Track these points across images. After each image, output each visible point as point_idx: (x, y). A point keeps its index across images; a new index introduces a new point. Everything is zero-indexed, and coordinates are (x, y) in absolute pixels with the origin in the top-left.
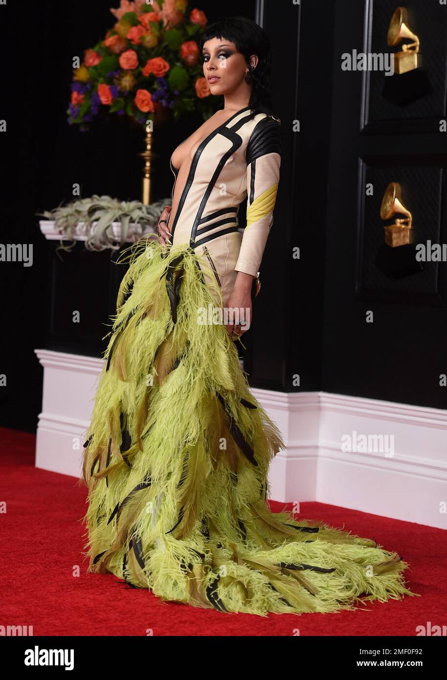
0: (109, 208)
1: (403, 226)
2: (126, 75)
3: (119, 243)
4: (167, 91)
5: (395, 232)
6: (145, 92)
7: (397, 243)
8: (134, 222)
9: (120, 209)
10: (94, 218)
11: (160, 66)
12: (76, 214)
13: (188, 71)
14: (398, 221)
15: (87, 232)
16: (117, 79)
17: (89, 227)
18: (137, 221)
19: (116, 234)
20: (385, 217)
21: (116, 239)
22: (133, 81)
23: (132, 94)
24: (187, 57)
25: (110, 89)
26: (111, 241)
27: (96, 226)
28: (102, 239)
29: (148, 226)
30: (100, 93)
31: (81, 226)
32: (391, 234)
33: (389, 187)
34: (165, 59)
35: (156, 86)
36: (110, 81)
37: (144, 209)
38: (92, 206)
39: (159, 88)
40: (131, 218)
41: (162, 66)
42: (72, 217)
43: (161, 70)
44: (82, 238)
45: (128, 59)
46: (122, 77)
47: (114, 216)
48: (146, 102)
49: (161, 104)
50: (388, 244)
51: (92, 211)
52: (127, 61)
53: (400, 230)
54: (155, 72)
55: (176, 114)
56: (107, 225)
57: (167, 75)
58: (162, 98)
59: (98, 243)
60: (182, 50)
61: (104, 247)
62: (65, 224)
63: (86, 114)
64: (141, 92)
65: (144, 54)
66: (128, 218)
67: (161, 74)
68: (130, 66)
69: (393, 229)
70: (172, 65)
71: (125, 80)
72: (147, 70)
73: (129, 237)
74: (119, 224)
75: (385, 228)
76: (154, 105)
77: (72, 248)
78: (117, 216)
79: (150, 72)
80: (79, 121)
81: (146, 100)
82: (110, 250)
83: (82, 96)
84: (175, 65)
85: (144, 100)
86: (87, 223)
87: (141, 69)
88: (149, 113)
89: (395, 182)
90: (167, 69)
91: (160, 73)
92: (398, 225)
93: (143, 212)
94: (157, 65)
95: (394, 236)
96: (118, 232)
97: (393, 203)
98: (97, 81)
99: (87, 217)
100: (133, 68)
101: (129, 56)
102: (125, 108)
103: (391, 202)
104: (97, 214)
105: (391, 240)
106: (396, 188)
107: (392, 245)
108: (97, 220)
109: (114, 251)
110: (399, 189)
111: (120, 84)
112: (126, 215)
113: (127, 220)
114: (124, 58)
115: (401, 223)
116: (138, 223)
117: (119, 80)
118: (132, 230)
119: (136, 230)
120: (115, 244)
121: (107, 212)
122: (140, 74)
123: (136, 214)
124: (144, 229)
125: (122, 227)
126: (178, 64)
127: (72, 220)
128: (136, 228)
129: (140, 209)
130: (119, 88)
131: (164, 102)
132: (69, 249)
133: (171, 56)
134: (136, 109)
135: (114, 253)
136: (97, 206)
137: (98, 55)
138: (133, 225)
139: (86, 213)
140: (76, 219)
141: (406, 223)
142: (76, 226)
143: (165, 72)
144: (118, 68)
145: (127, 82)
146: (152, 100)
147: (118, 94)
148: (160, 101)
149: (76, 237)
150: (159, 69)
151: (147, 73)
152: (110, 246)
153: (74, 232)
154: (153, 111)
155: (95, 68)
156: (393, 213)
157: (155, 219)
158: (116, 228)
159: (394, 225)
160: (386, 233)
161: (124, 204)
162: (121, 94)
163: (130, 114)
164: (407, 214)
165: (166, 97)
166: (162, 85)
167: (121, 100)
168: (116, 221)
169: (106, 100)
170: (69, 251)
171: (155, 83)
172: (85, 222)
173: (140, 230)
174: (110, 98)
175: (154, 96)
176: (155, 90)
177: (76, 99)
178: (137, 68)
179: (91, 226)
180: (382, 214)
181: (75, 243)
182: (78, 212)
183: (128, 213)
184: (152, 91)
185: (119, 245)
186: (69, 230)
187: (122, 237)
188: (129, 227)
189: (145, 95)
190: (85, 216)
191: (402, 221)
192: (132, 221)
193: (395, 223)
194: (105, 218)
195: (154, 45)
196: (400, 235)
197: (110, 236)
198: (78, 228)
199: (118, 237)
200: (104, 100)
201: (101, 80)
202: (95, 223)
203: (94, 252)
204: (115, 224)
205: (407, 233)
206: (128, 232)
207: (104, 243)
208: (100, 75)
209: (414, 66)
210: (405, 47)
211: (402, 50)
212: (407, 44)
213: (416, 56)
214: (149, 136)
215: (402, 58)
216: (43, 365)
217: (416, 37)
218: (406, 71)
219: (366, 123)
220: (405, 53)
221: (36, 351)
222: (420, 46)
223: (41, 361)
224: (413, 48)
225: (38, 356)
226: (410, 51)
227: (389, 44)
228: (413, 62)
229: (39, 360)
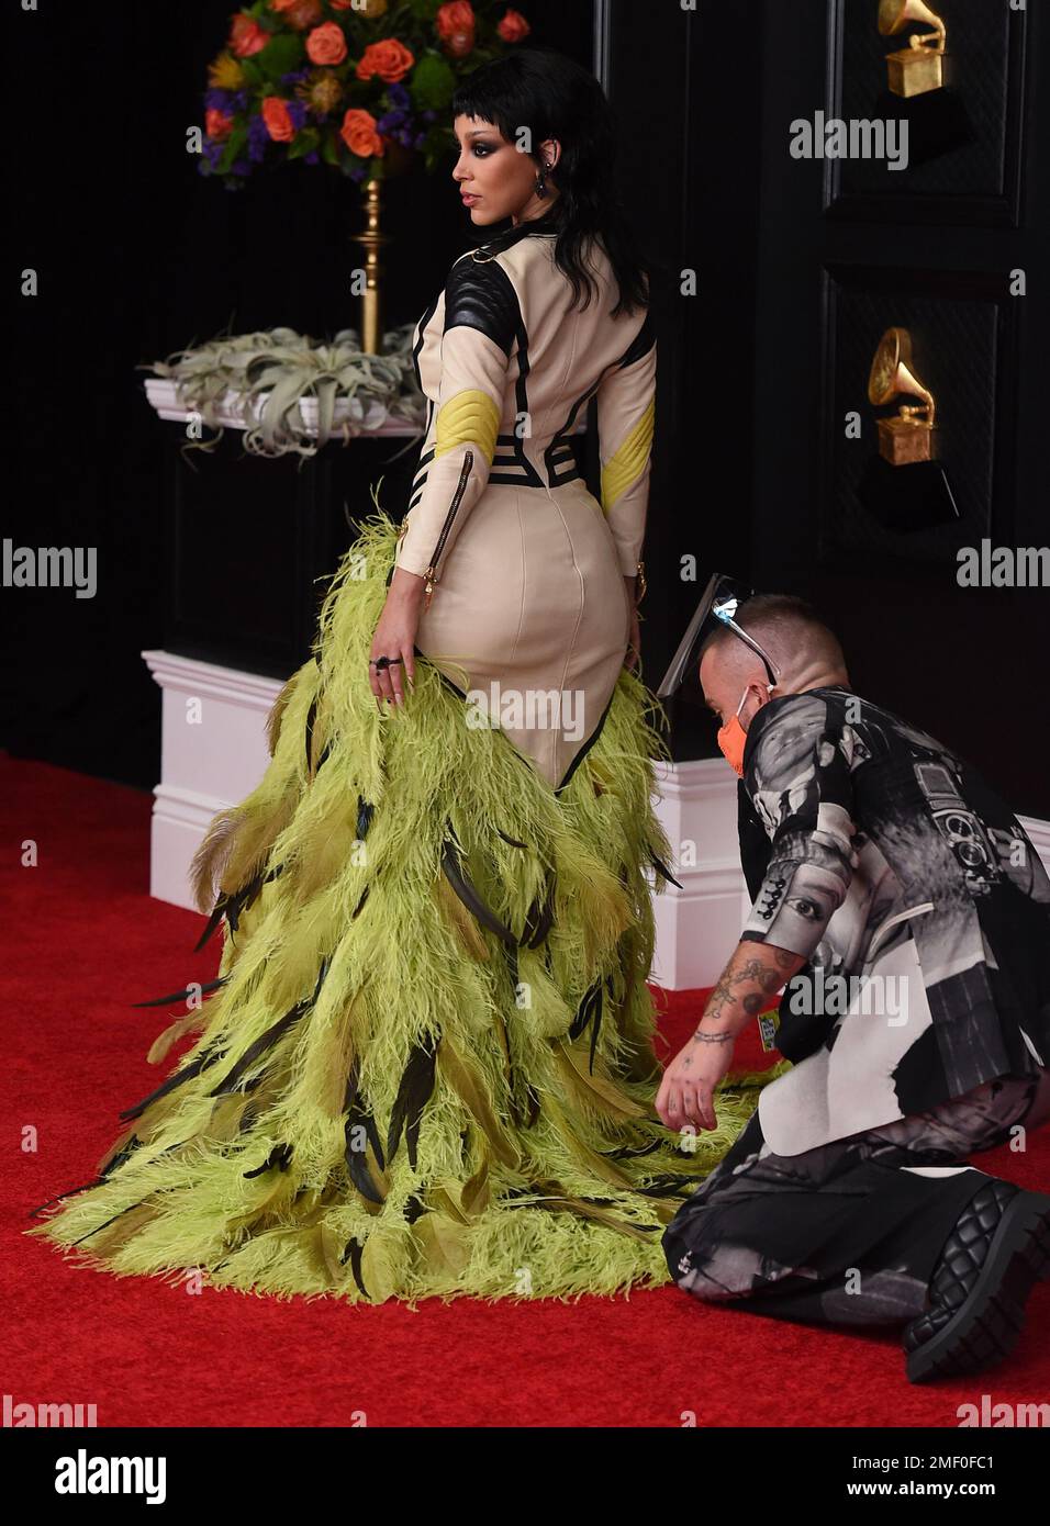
0: (292, 362)
1: (917, 423)
2: (322, 79)
3: (315, 440)
4: (408, 114)
5: (900, 435)
6: (363, 113)
7: (904, 457)
8: (345, 394)
9: (316, 365)
10: (260, 384)
11: (394, 58)
12: (220, 373)
13: (452, 66)
14: (906, 409)
15: (247, 413)
16: (300, 86)
17: (250, 403)
18: (352, 393)
19: (307, 422)
20: (878, 401)
21: (309, 431)
22: (336, 91)
23: (337, 117)
24: (450, 37)
25: (288, 109)
26: (298, 437)
27: (266, 401)
28: (279, 432)
29: (374, 403)
30: (266, 118)
31: (232, 399)
32: (891, 438)
33: (886, 337)
34: (400, 40)
35: (385, 102)
36: (287, 91)
37: (366, 366)
38: (255, 360)
39: (393, 108)
40: (340, 386)
41: (398, 58)
42: (214, 379)
43: (397, 67)
44: (239, 424)
45: (324, 43)
46: (313, 83)
47: (304, 383)
48: (364, 137)
49: (399, 138)
50: (886, 457)
51: (256, 368)
52: (323, 48)
53: (909, 431)
54: (383, 72)
55: (429, 162)
56: (292, 402)
57: (408, 78)
58: (400, 127)
59: (269, 441)
60: (439, 20)
61: (284, 449)
62: (199, 394)
63: (238, 160)
64: (353, 117)
65: (359, 33)
66: (334, 386)
67: (396, 76)
68: (331, 59)
69: (894, 426)
70: (419, 54)
71: (321, 90)
72: (367, 68)
73: (337, 427)
74: (314, 401)
75: (879, 422)
76: (382, 140)
77: (214, 446)
78: (309, 383)
79: (373, 71)
80: (224, 169)
81: (366, 131)
82: (296, 455)
83: (230, 119)
84: (427, 55)
85: (362, 133)
86: (247, 394)
87: (352, 63)
88: (372, 157)
89: (898, 325)
90: (408, 65)
91: (394, 73)
92: (907, 418)
93: (364, 373)
94: (387, 55)
95: (898, 441)
96: (311, 419)
97: (895, 372)
98: (259, 87)
99: (245, 382)
100: (335, 62)
101: (326, 37)
102: (321, 145)
103: (891, 371)
104: (268, 376)
105: (891, 450)
106: (901, 338)
107: (894, 460)
108: (269, 389)
109: (304, 458)
110: (908, 341)
111: (309, 100)
112: (329, 380)
113: (331, 389)
114: (316, 41)
115: (911, 415)
116: (355, 396)
117: (309, 90)
118: (343, 412)
119: (351, 411)
120: (305, 442)
121: (289, 372)
122: (352, 74)
123: (351, 377)
124: (366, 408)
125: (321, 407)
126: (432, 52)
127: (212, 386)
128: (352, 406)
129: (358, 365)
130: (307, 108)
131: (403, 137)
132: (209, 448)
133: (417, 33)
134: (344, 151)
135: (305, 461)
136: (270, 359)
137: (260, 31)
138: (343, 401)
139: (243, 373)
140: (223, 384)
141: (923, 416)
142: (221, 398)
143: (405, 72)
144: (305, 63)
145: (324, 93)
146: (378, 132)
147: (306, 118)
148: (394, 133)
149: (222, 420)
150: (392, 65)
151: (366, 74)
152: (295, 447)
153: (218, 411)
154: (381, 155)
155: (255, 59)
156: (894, 393)
157: (390, 387)
158: (308, 409)
159: (897, 419)
160: (882, 435)
161: (322, 352)
162: (312, 118)
163: (332, 160)
164: (924, 395)
165: (408, 126)
166: (398, 99)
167: (311, 133)
168: (308, 393)
169: (280, 131)
170: (211, 451)
171: (384, 96)
172: (242, 391)
173: (358, 413)
174: (289, 129)
175: (381, 124)
176: (385, 110)
177: (216, 125)
178: (345, 61)
179: (255, 401)
180: (870, 393)
181: (221, 434)
182: (228, 370)
183: (332, 376)
184: (378, 114)
185: (315, 447)
186: (208, 406)
187: (320, 427)
188: (336, 406)
189: (363, 121)
190: (241, 379)
191: (914, 410)
192: (341, 393)
193: (899, 414)
194: (287, 387)
195: (381, 12)
196: (911, 441)
197: (295, 428)
198: (227, 403)
199: (312, 428)
200: (275, 131)
201: (268, 87)
202: (263, 397)
203: (261, 457)
204: (304, 401)
205: (925, 437)
206: (333, 418)
207: (284, 442)
208: (266, 78)
209: (936, 82)
210: (915, 40)
211: (909, 46)
212: (920, 33)
213: (938, 60)
214: (373, 197)
215: (910, 63)
216: (162, 684)
217: (938, 21)
218: (918, 91)
219: (835, 196)
220: (916, 54)
221: (145, 655)
222: (947, 39)
223: (156, 676)
224: (933, 44)
225: (150, 665)
226: (927, 50)
227: (881, 30)
228: (932, 76)
229: (151, 673)
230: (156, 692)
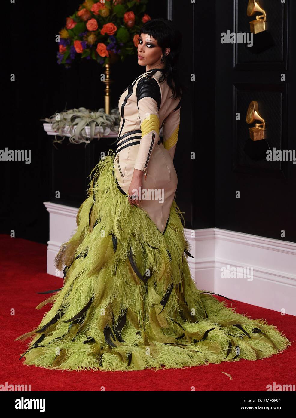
0: (83, 117)
1: (260, 128)
2: (91, 34)
3: (90, 139)
4: (116, 44)
5: (255, 132)
6: (103, 44)
7: (256, 138)
8: (98, 125)
9: (90, 117)
10: (74, 123)
11: (111, 28)
12: (63, 120)
13: (128, 30)
14: (257, 125)
15: (71, 132)
16: (85, 37)
17: (72, 129)
19: (87, 133)
20: (249, 122)
21: (88, 136)
22: (95, 38)
23: (95, 46)
24: (127, 22)
25: (81, 43)
26: (85, 138)
27: (75, 128)
28: (79, 137)
29: (107, 128)
30: (75, 46)
31: (67, 128)
32: (253, 133)
33: (251, 104)
34: (114, 23)
35: (109, 41)
36: (81, 38)
37: (104, 117)
38: (73, 116)
39: (111, 42)
40: (97, 123)
41: (113, 28)
42: (61, 122)
43: (112, 31)
44: (68, 135)
45: (91, 25)
46: (88, 36)
47: (86, 122)
48: (103, 51)
49: (113, 51)
50: (252, 139)
51: (73, 119)
52: (91, 26)
53: (258, 131)
54: (108, 32)
55: (122, 58)
56: (83, 128)
57: (115, 34)
58: (113, 48)
59: (77, 139)
60: (125, 17)
61: (81, 141)
62: (57, 127)
63: (67, 59)
64: (100, 45)
65: (101, 21)
66: (95, 123)
67: (112, 33)
68: (94, 29)
69: (253, 130)
70: (119, 28)
71: (90, 38)
72: (103, 31)
73: (96, 135)
74: (89, 127)
75: (249, 129)
76: (108, 52)
77: (62, 142)
78: (88, 122)
79: (105, 32)
80: (64, 62)
81: (104, 49)
82: (85, 143)
83: (65, 47)
84: (121, 27)
85: (102, 50)
86: (71, 126)
87: (100, 30)
88: (106, 57)
89: (254, 100)
90: (116, 30)
91: (111, 33)
92: (257, 127)
93: (104, 119)
94: (109, 28)
95: (255, 134)
96: (88, 132)
97: (253, 113)
98: (73, 38)
99: (70, 123)
100: (95, 30)
101: (92, 23)
102: (91, 54)
103: (252, 113)
104: (77, 121)
105: (253, 137)
106: (255, 104)
107: (254, 139)
108: (76, 124)
109: (87, 144)
110: (257, 105)
111: (87, 41)
112: (94, 121)
114: (89, 24)
115: (258, 126)
116: (101, 126)
117: (87, 38)
118: (97, 131)
119: (100, 130)
120: (87, 139)
121: (82, 119)
122: (99, 33)
123: (100, 120)
124: (105, 129)
125: (91, 129)
126: (122, 26)
127: (61, 125)
128: (100, 129)
129: (102, 117)
130: (86, 43)
131: (114, 51)
132: (61, 142)
133: (118, 21)
134: (97, 55)
135: (87, 145)
136: (77, 116)
137: (74, 22)
138: (98, 127)
139: (70, 120)
140: (64, 124)
141: (262, 126)
142: (64, 128)
143: (114, 32)
144: (86, 30)
145: (91, 39)
146: (107, 50)
147: (86, 46)
148: (112, 50)
149: (64, 134)
150: (111, 30)
151: (103, 33)
152: (85, 141)
153: (63, 131)
154: (108, 56)
155: (72, 30)
156: (253, 120)
157: (111, 123)
158: (87, 130)
159: (255, 127)
160: (250, 132)
161: (92, 114)
162: (88, 46)
163: (94, 58)
164: (262, 121)
165: (115, 48)
166: (112, 40)
167: (88, 50)
168: (87, 125)
169: (79, 50)
170: (61, 143)
171: (109, 39)
172: (69, 125)
173: (102, 131)
174: (82, 49)
175: (108, 47)
176: (109, 43)
177: (61, 49)
178: (97, 30)
179: (73, 128)
180: (247, 120)
181: (64, 138)
182: (65, 119)
183: (95, 120)
184: (107, 44)
185: (90, 141)
186: (60, 130)
187: (91, 135)
188: (95, 129)
189: (102, 46)
190: (69, 122)
191: (259, 125)
192: (97, 125)
193: (255, 126)
194: (81, 123)
195: (107, 15)
196: (258, 134)
197: (84, 135)
198: (65, 129)
199: (89, 135)
200: (78, 50)
201: (76, 37)
202: (75, 127)
203: (75, 144)
204: (86, 127)
205: (262, 132)
206: (95, 132)
207: (81, 139)
208: (75, 35)
209: (263, 29)
210: (257, 17)
211: (256, 19)
212: (259, 15)
213: (264, 23)
214: (108, 69)
215: (256, 24)
216: (49, 212)
217: (264, 12)
218: (258, 32)
219: (236, 64)
220: (258, 21)
221: (44, 203)
222: (266, 17)
223: (48, 209)
224: (262, 18)
225: (46, 206)
226: (261, 20)
227: (248, 15)
228: (262, 27)
229: (46, 208)
230: (48, 214)
